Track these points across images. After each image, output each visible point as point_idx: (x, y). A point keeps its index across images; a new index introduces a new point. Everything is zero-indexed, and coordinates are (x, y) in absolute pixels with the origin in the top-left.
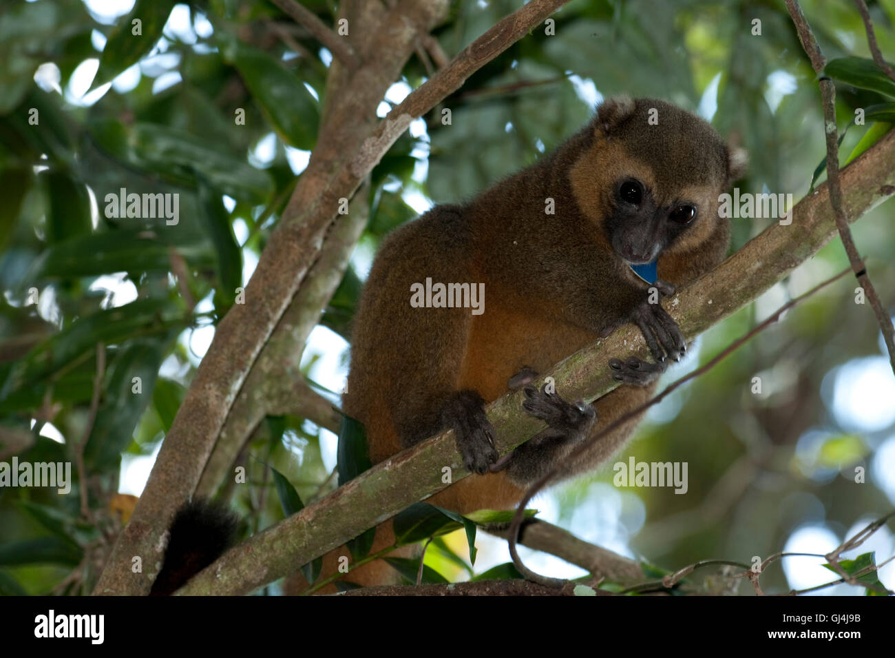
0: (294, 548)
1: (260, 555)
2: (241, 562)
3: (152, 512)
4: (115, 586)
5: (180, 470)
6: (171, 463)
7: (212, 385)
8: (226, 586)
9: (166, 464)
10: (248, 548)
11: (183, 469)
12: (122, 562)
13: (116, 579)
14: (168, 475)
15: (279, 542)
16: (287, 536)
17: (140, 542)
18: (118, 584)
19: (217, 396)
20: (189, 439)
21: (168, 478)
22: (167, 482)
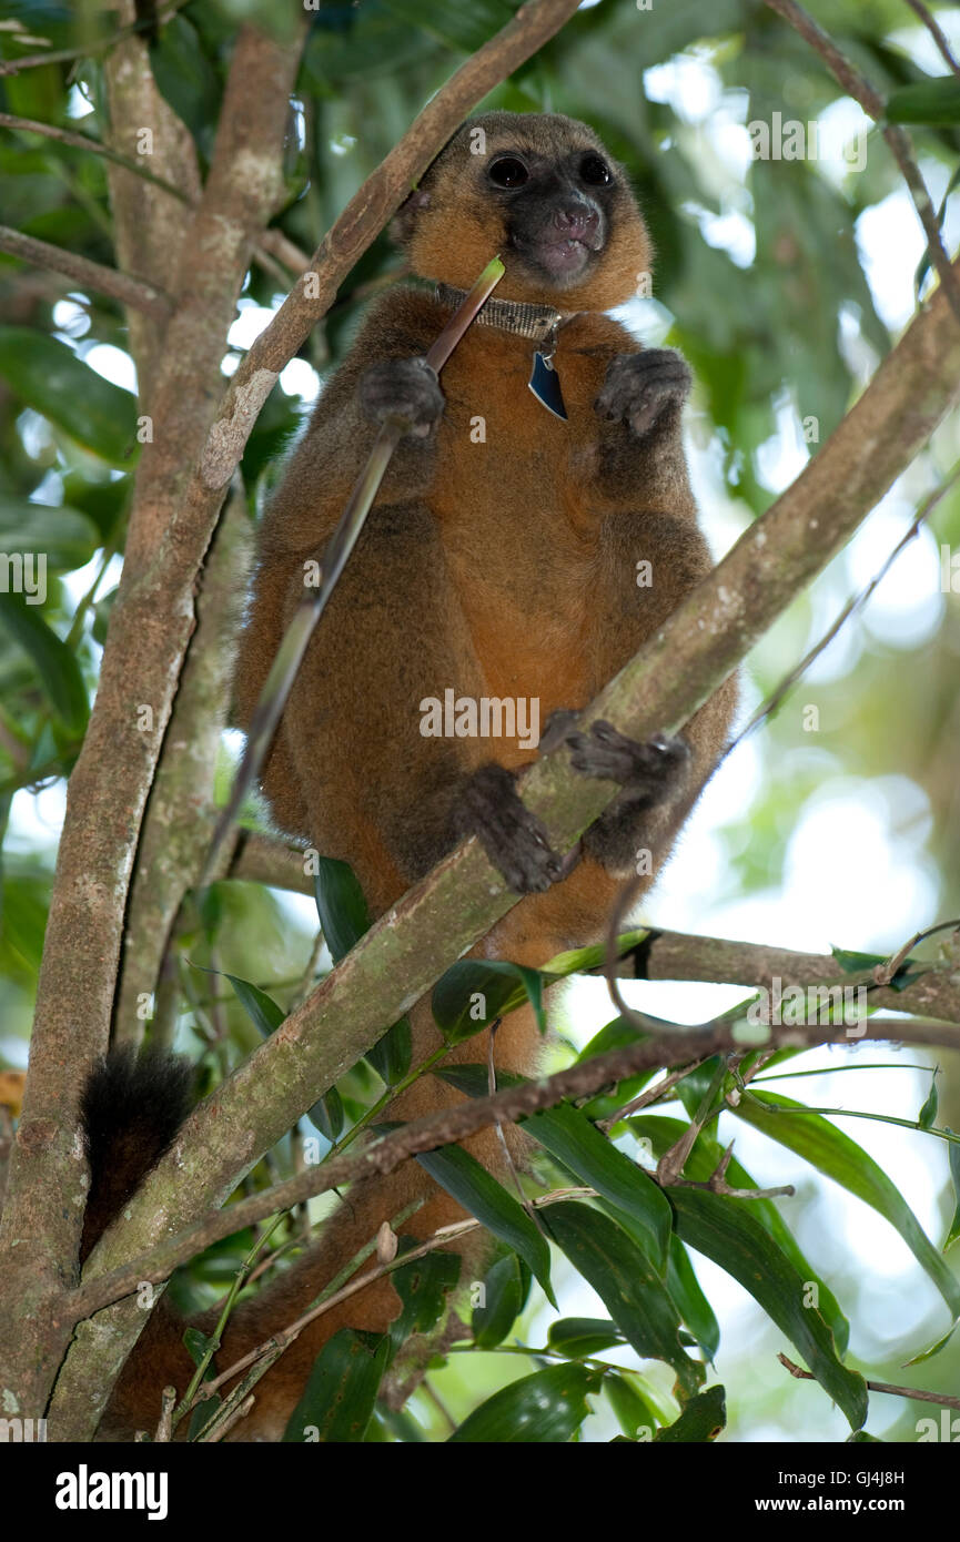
0: (285, 1089)
1: (235, 1114)
2: (209, 1133)
3: (51, 1100)
4: (26, 1231)
5: (74, 1023)
6: (57, 1017)
7: (86, 877)
8: (198, 1177)
10: (215, 1109)
11: (80, 1019)
13: (25, 1220)
14: (59, 1036)
15: (260, 1086)
16: (269, 1074)
17: (45, 1153)
18: (31, 1228)
19: (99, 892)
20: (75, 971)
21: (60, 1042)
22: (61, 1047)
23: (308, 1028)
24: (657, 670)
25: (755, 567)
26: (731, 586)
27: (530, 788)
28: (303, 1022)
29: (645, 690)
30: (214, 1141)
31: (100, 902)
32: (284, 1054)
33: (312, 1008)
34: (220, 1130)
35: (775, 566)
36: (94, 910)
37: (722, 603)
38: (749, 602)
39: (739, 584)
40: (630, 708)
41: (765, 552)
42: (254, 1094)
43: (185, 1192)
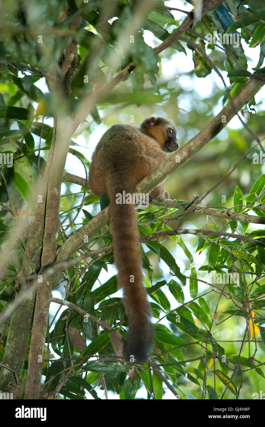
0: (94, 229)
1: (85, 233)
2: (80, 236)
3: (51, 228)
4: (48, 252)
5: (54, 215)
6: (51, 213)
7: (55, 188)
8: (77, 243)
9: (50, 214)
10: (81, 232)
11: (55, 214)
12: (48, 245)
13: (48, 250)
14: (52, 217)
15: (90, 229)
16: (92, 227)
17: (51, 238)
18: (49, 252)
19: (57, 191)
20: (54, 205)
21: (52, 218)
22: (52, 219)
23: (99, 219)
24: (170, 164)
25: (190, 149)
26: (186, 151)
27: (144, 182)
28: (99, 218)
29: (168, 167)
30: (81, 237)
31: (57, 193)
32: (95, 223)
33: (100, 216)
34: (81, 235)
35: (194, 149)
36: (56, 194)
37: (183, 154)
38: (189, 154)
39: (187, 151)
40: (165, 170)
41: (192, 146)
42: (89, 230)
43: (75, 245)
